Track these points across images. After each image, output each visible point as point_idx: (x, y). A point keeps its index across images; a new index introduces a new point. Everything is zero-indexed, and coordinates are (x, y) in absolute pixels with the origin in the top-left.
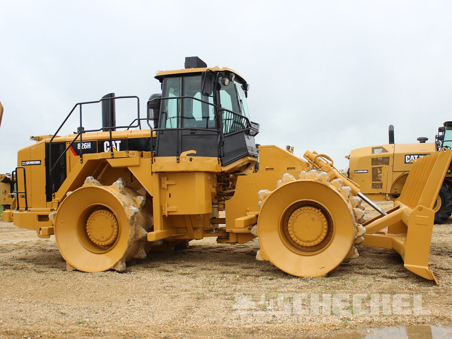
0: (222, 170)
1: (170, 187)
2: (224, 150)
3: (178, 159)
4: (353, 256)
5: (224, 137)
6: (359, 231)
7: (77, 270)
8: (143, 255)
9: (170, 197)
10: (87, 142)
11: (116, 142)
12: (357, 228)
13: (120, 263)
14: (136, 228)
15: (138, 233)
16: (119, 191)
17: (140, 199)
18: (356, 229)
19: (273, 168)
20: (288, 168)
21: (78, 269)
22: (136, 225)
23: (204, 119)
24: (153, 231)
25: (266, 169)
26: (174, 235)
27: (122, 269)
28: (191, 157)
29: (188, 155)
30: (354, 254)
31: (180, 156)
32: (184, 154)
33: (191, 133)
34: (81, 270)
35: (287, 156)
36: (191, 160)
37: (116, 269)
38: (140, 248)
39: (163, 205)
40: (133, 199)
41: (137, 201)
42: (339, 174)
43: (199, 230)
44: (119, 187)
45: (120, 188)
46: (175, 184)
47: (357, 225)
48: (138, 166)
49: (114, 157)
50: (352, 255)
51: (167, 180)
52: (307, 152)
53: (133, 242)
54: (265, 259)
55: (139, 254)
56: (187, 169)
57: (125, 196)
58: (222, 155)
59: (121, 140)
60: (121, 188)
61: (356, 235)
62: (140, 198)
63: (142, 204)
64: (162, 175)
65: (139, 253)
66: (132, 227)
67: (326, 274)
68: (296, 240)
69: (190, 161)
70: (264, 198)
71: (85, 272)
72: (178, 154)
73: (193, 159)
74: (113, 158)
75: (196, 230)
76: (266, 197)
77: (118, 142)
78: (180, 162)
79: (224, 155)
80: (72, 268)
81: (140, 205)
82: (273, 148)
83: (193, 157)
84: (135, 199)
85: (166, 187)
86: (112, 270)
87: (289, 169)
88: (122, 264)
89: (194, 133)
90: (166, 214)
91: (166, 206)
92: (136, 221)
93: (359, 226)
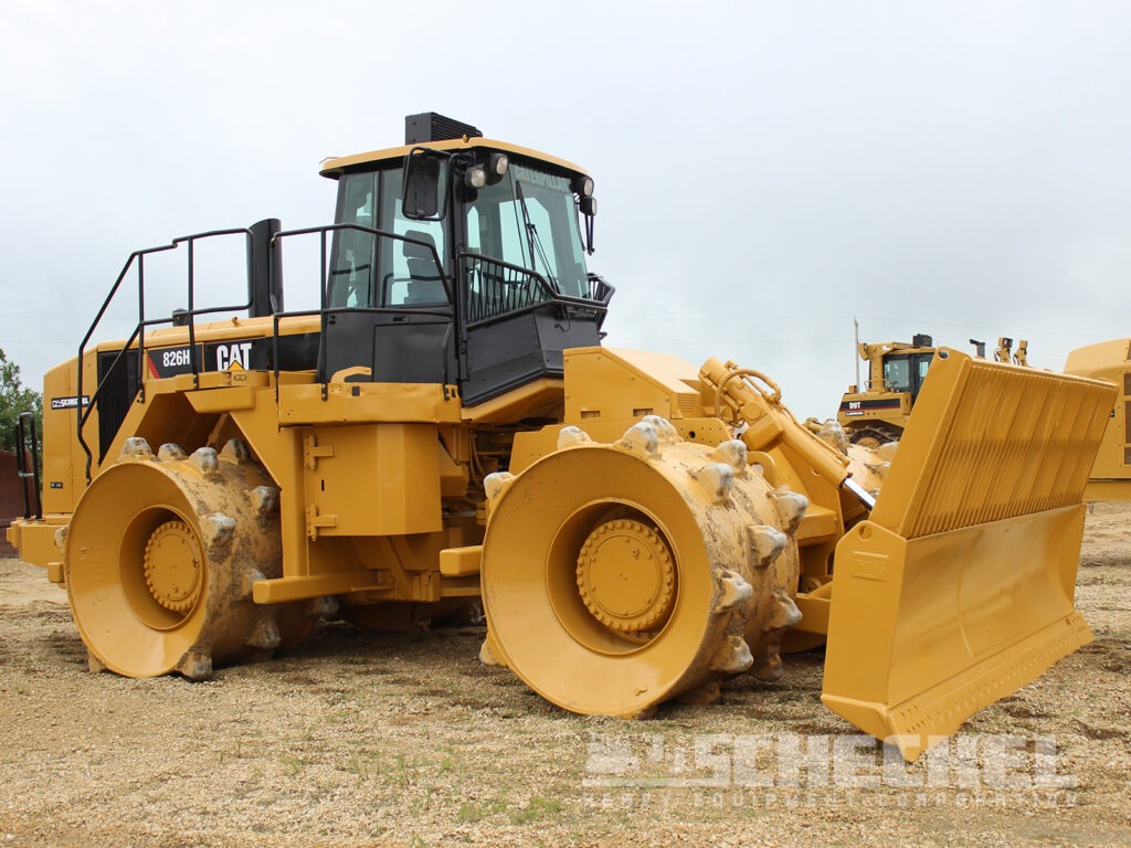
0: (463, 418)
1: (322, 464)
2: (469, 362)
3: (325, 391)
4: (729, 662)
5: (469, 330)
6: (724, 590)
7: (106, 671)
8: (268, 638)
9: (323, 489)
10: (181, 349)
11: (243, 346)
12: (720, 583)
13: (191, 657)
14: (236, 570)
15: (241, 583)
16: (203, 472)
17: (261, 493)
18: (717, 587)
19: (598, 412)
20: (635, 411)
21: (110, 668)
22: (234, 561)
23: (416, 281)
24: (282, 576)
25: (583, 412)
26: (353, 589)
27: (197, 672)
28: (356, 384)
29: (348, 379)
30: (733, 659)
31: (329, 382)
32: (339, 377)
33: (395, 320)
34: (116, 671)
35: (633, 376)
36: (356, 392)
37: (185, 673)
38: (260, 622)
39: (307, 511)
40: (245, 495)
41: (251, 499)
42: (794, 427)
43: (425, 578)
44: (201, 464)
45: (205, 467)
46: (331, 454)
47: (719, 576)
48: (250, 409)
49: (201, 387)
50: (727, 660)
51: (316, 445)
52: (708, 364)
53: (226, 604)
54: (498, 661)
55: (257, 636)
56: (345, 417)
57: (220, 486)
58: (463, 377)
59: (254, 343)
60: (210, 465)
61: (718, 603)
62: (259, 492)
63: (264, 506)
64: (302, 432)
65: (257, 633)
66: (221, 568)
67: (644, 710)
68: (597, 613)
69: (353, 395)
70: (495, 495)
71: (122, 676)
72: (323, 378)
73: (363, 390)
74: (197, 389)
75: (417, 577)
76: (498, 492)
77: (247, 347)
78: (329, 398)
79: (468, 376)
80: (98, 664)
81: (260, 510)
82: (598, 355)
83: (361, 385)
84: (249, 494)
85: (312, 463)
86: (175, 674)
87: (639, 413)
88: (198, 660)
89: (401, 319)
90: (313, 533)
91: (313, 512)
92: (238, 550)
93: (727, 579)
